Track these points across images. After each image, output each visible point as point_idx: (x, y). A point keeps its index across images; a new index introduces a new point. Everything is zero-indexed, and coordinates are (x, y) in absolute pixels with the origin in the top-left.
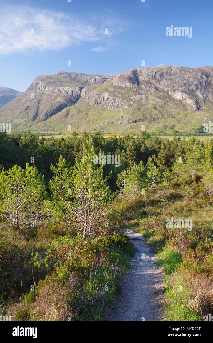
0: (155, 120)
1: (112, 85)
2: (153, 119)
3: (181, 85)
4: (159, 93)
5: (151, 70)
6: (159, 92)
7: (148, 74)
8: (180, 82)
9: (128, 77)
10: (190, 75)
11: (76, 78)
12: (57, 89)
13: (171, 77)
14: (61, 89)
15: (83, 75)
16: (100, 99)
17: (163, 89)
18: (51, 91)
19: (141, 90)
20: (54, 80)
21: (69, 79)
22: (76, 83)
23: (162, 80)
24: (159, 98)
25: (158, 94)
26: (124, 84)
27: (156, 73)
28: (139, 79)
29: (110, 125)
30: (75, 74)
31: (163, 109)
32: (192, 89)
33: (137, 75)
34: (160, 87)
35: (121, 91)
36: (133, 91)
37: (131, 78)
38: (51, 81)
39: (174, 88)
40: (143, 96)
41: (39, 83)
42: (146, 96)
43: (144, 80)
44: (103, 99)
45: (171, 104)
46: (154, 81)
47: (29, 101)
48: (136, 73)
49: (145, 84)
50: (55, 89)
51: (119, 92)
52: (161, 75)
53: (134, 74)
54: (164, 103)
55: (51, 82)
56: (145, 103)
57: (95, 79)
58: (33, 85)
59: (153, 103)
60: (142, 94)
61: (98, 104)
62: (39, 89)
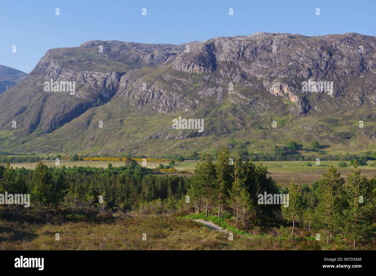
0: (229, 132)
1: (171, 70)
2: (225, 130)
3: (284, 71)
4: (246, 83)
5: (237, 42)
6: (246, 81)
7: (231, 50)
8: (283, 64)
9: (197, 56)
10: (301, 51)
11: (119, 53)
12: (79, 75)
13: (268, 55)
14: (87, 74)
15: (135, 46)
16: (148, 94)
17: (255, 77)
18: (69, 78)
19: (217, 79)
20: (79, 57)
21: (106, 55)
22: (118, 63)
23: (254, 60)
24: (245, 93)
25: (244, 86)
26: (190, 68)
27: (244, 47)
28: (217, 59)
29: (151, 141)
30: (119, 45)
31: (248, 113)
32: (302, 76)
33: (214, 52)
34: (249, 73)
35: (184, 80)
36: (204, 80)
37: (202, 57)
38: (73, 59)
39: (272, 76)
40: (220, 89)
41: (49, 62)
42: (224, 88)
43: (225, 60)
44: (152, 94)
45: (262, 104)
46: (241, 63)
47: (28, 97)
48: (212, 48)
49: (226, 68)
50: (77, 75)
51: (179, 82)
52: (252, 52)
53: (208, 51)
54: (251, 103)
55: (71, 62)
56: (219, 103)
57: (152, 56)
58: (40, 67)
59: (233, 101)
60: (217, 86)
61: (143, 104)
62: (50, 74)
